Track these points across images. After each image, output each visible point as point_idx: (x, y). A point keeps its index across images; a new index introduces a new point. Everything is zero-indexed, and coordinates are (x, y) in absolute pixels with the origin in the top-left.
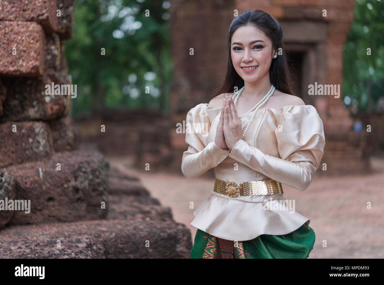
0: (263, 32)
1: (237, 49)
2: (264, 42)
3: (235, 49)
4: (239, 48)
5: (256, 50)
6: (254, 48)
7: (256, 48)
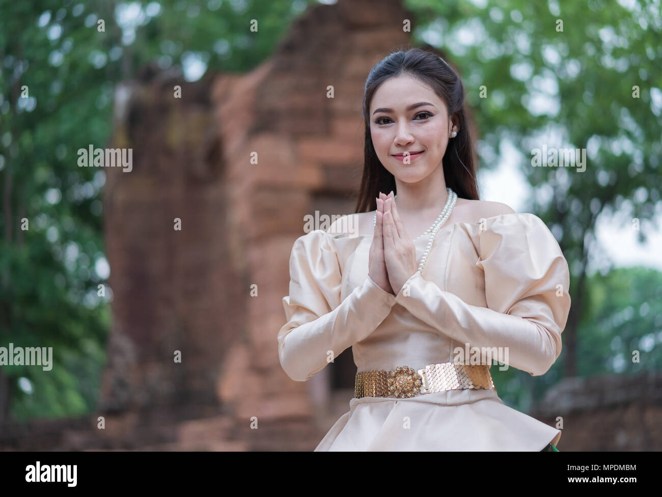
0: (430, 88)
1: (382, 122)
2: (432, 105)
3: (378, 121)
4: (386, 119)
5: (420, 121)
6: (415, 119)
7: (418, 118)
